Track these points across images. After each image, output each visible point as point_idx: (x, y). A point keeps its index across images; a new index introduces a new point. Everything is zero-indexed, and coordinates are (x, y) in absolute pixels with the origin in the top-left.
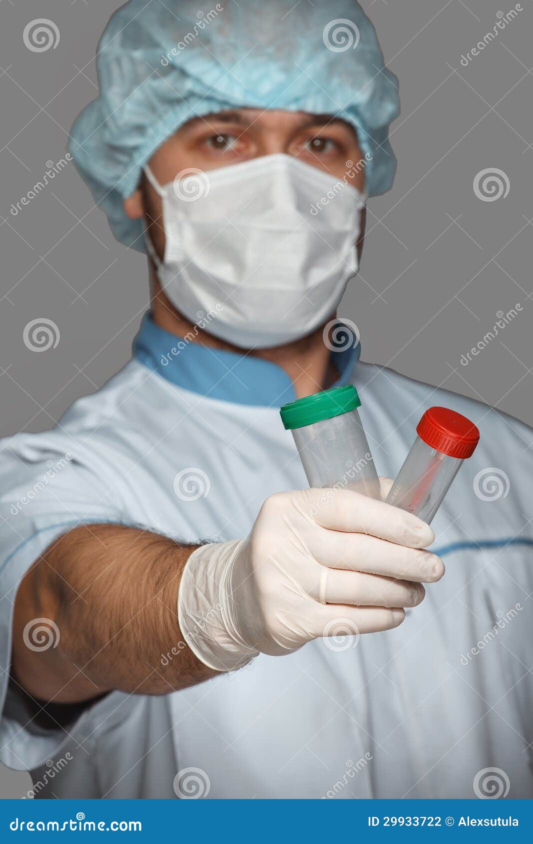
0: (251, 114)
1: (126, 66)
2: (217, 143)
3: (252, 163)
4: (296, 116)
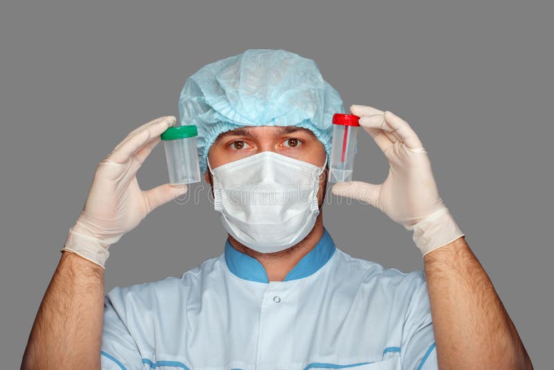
0: (250, 130)
1: (190, 106)
2: (238, 145)
3: (253, 157)
4: (275, 129)
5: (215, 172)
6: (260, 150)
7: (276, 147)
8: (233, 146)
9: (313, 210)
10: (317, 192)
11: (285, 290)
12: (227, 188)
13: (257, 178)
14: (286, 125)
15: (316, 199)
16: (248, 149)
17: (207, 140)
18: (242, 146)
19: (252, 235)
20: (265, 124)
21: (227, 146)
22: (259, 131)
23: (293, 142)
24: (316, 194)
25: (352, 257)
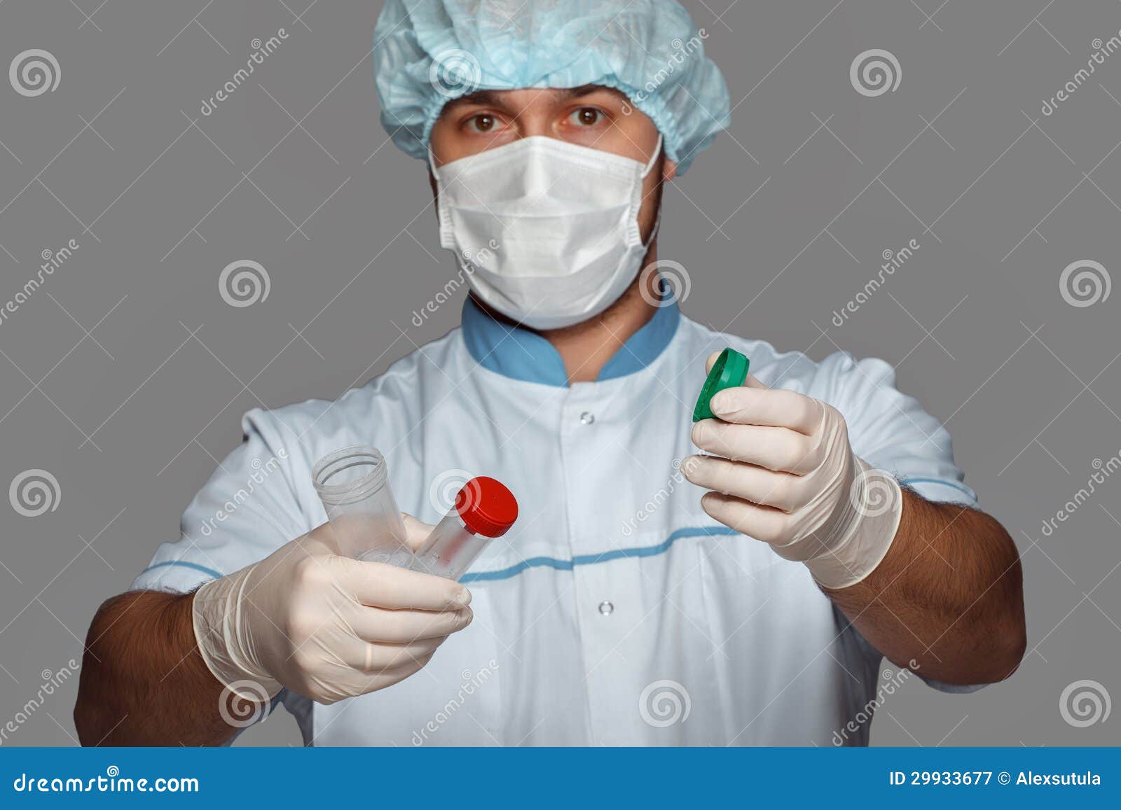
1: (394, 47)
2: (483, 123)
3: (510, 145)
4: (549, 93)
5: (441, 174)
6: (522, 133)
7: (555, 125)
8: (473, 124)
9: (631, 246)
10: (637, 210)
11: (600, 397)
12: (464, 206)
13: (515, 188)
14: (570, 86)
15: (635, 225)
16: (500, 130)
17: (426, 111)
18: (490, 125)
19: (512, 296)
20: (529, 84)
21: (462, 125)
22: (519, 98)
23: (589, 116)
24: (635, 215)
25: (711, 329)
